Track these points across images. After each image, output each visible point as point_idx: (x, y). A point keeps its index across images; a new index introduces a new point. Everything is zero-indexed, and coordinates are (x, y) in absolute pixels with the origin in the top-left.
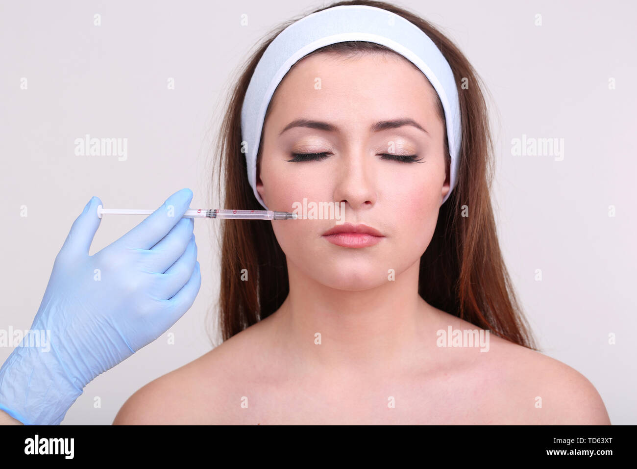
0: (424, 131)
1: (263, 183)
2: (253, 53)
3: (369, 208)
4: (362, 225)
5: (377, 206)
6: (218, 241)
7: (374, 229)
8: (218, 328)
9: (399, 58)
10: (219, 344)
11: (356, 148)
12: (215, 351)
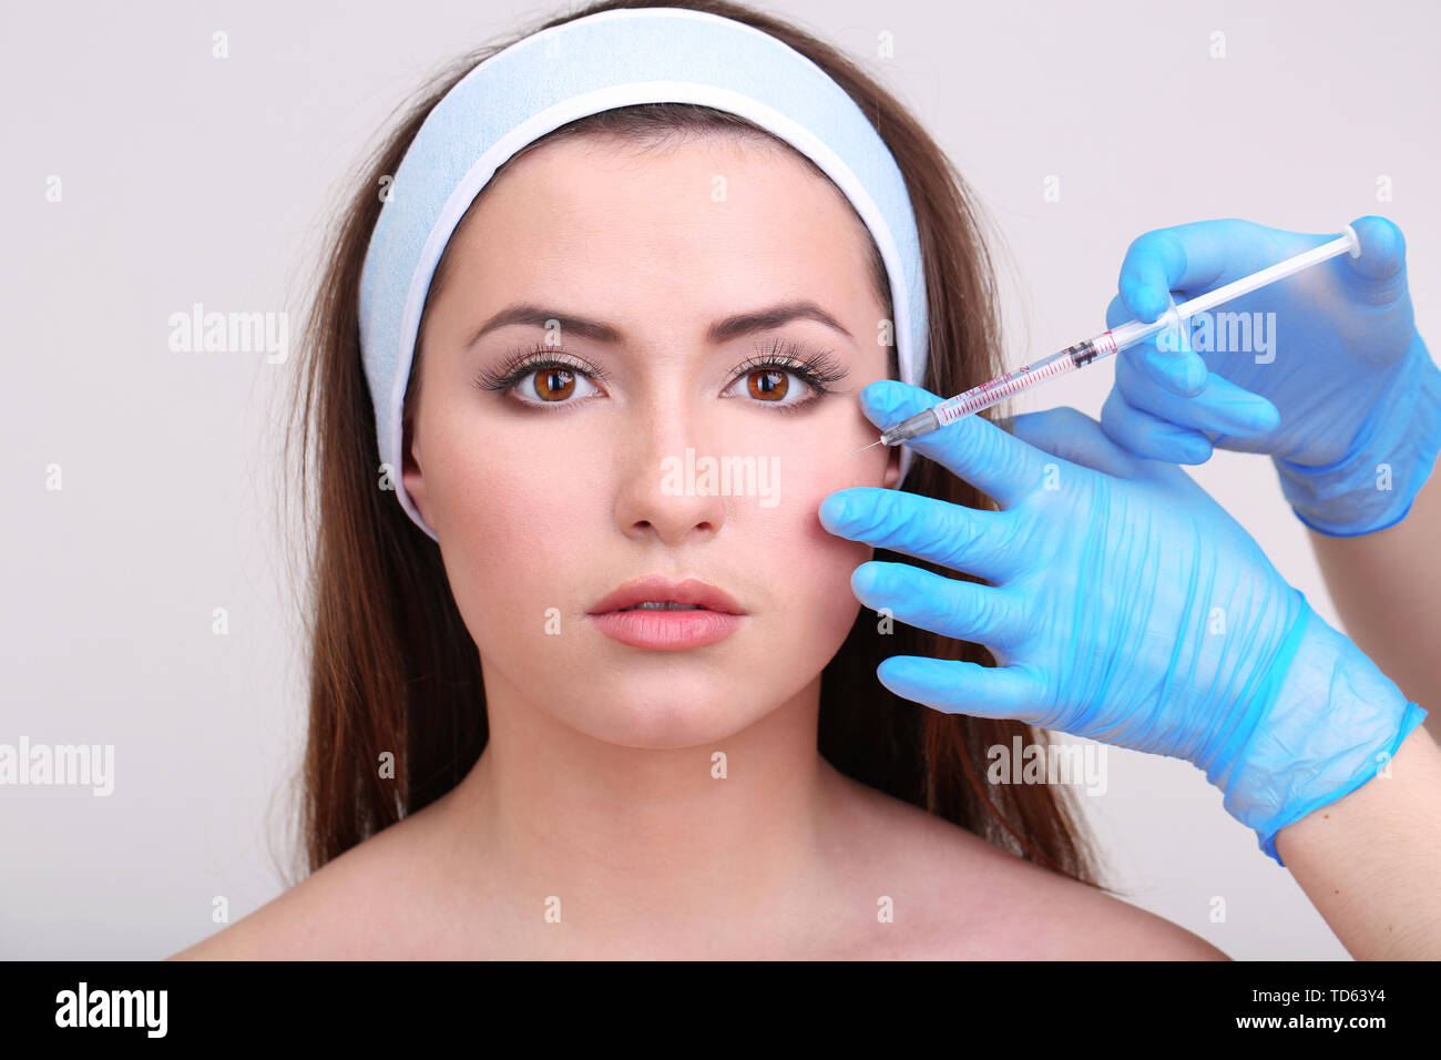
0: (844, 331)
1: (422, 469)
2: (389, 134)
3: (707, 540)
4: (692, 581)
5: (726, 532)
6: (303, 617)
7: (721, 592)
8: (299, 837)
9: (775, 148)
10: (301, 878)
11: (669, 386)
12: (291, 895)
